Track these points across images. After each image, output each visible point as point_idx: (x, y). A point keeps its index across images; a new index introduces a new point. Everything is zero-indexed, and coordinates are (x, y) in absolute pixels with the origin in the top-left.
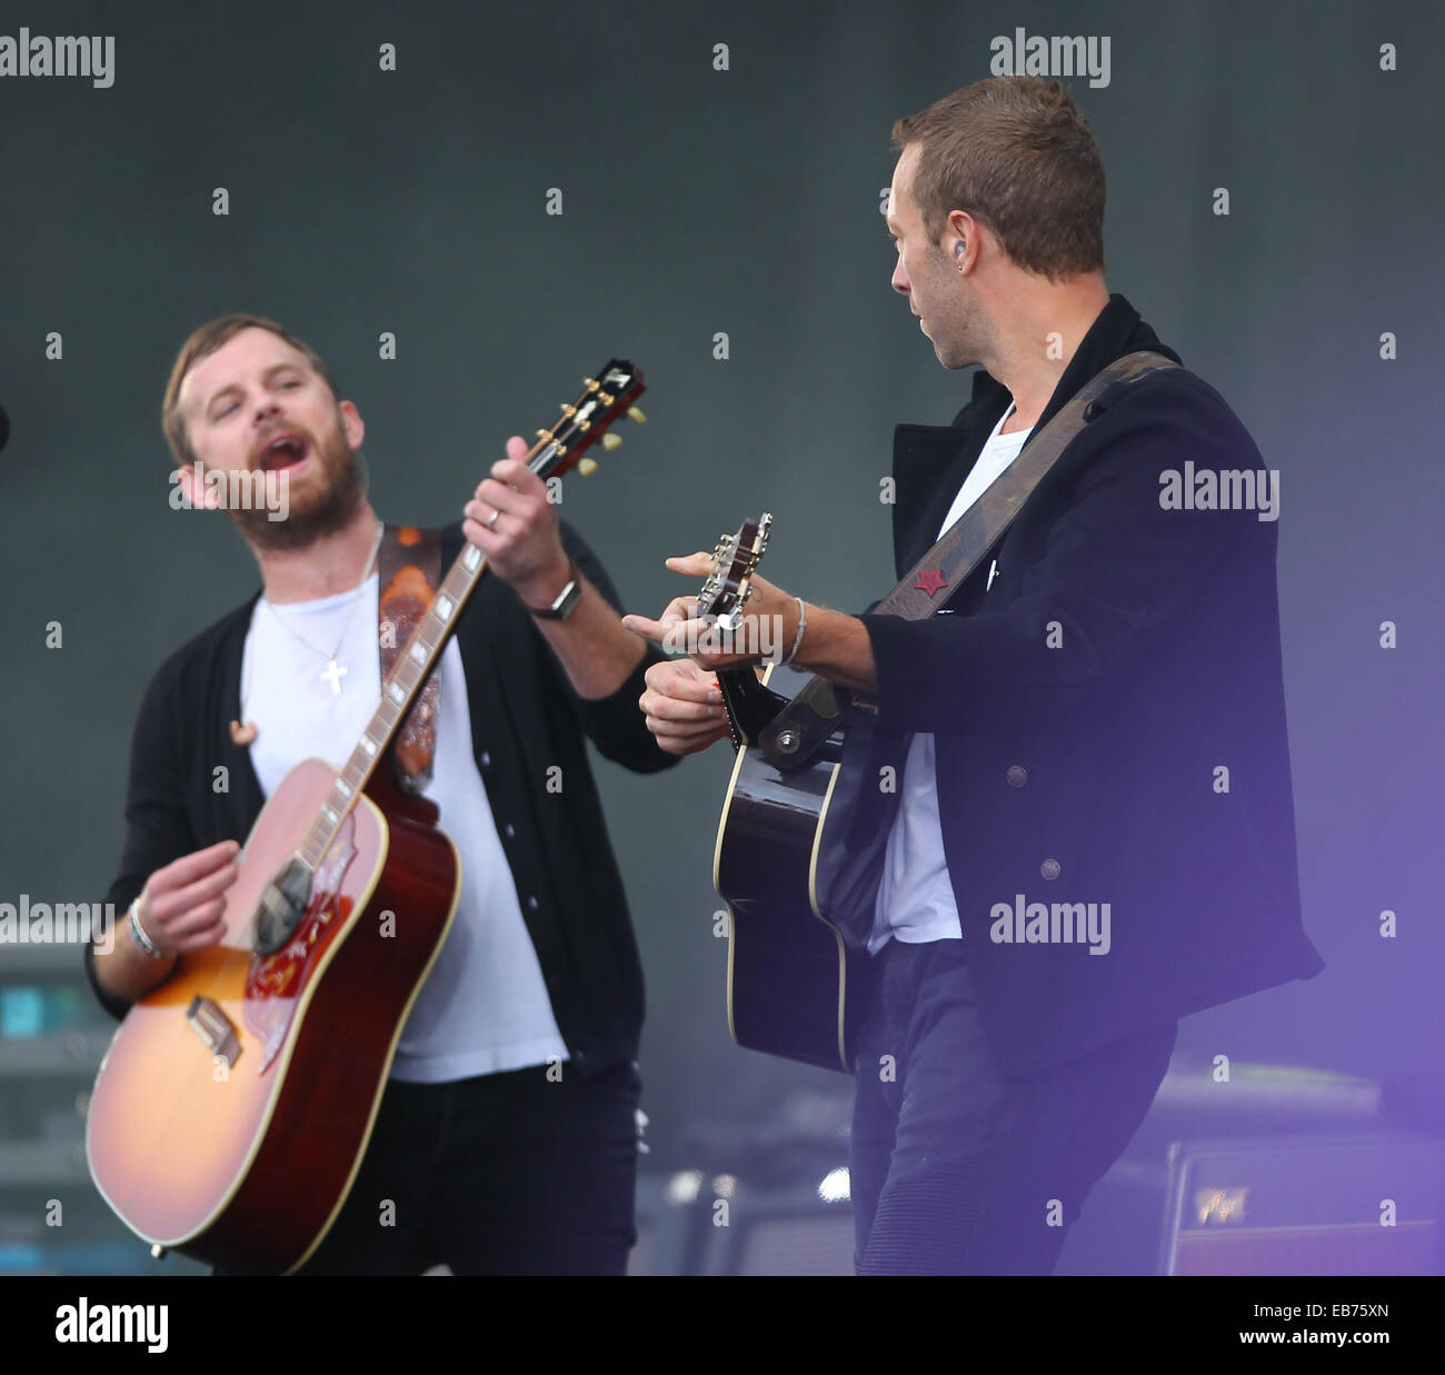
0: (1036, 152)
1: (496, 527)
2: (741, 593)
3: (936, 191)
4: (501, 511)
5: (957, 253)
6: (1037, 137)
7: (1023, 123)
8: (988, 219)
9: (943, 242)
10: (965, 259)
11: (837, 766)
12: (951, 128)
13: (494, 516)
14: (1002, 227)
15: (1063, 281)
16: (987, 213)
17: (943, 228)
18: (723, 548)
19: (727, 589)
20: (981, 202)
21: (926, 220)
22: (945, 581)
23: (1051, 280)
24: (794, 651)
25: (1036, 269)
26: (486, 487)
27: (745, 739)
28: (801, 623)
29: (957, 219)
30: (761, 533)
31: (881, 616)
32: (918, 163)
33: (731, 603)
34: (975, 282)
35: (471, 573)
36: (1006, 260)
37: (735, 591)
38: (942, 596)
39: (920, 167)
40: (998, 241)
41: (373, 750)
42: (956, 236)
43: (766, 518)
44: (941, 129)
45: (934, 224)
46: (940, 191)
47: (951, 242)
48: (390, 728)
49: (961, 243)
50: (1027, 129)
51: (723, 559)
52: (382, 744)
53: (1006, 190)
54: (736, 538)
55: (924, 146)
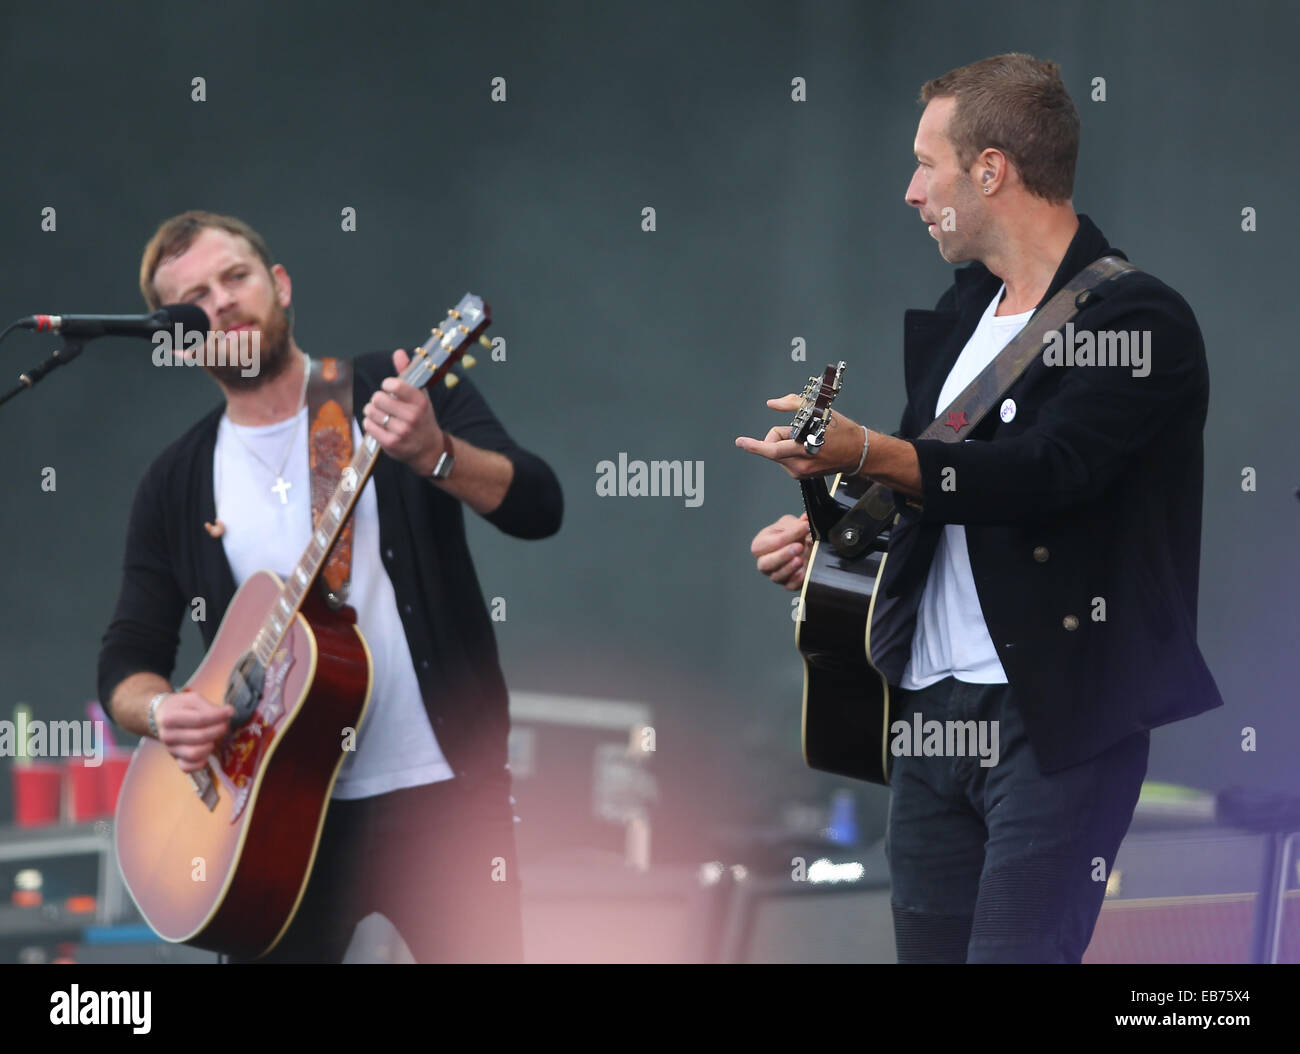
0: (1048, 110)
1: (388, 426)
2: (824, 418)
3: (972, 134)
4: (391, 415)
5: (985, 180)
6: (1048, 99)
7: (1038, 88)
8: (1013, 156)
9: (972, 171)
10: (992, 184)
11: (885, 555)
12: (983, 89)
13: (386, 418)
14: (1021, 163)
15: (1057, 203)
16: (1012, 152)
17: (974, 160)
18: (810, 387)
19: (815, 414)
20: (1008, 144)
21: (960, 154)
22: (967, 420)
23: (1050, 204)
24: (861, 464)
25: (1041, 194)
26: (377, 396)
27: (818, 536)
28: (866, 444)
29: (989, 155)
30: (838, 375)
31: (924, 440)
32: (954, 113)
33: (817, 426)
34: (995, 202)
35: (371, 455)
36: (1021, 187)
37: (820, 416)
38: (965, 431)
39: (956, 116)
40: (1018, 172)
41: (305, 580)
42: (983, 166)
43: (841, 365)
44: (973, 89)
45: (966, 157)
46: (976, 133)
47: (979, 171)
48: (316, 565)
49: (988, 172)
50: (1042, 93)
51: (810, 396)
52: (311, 577)
53: (1027, 136)
54: (820, 380)
55: (957, 101)
